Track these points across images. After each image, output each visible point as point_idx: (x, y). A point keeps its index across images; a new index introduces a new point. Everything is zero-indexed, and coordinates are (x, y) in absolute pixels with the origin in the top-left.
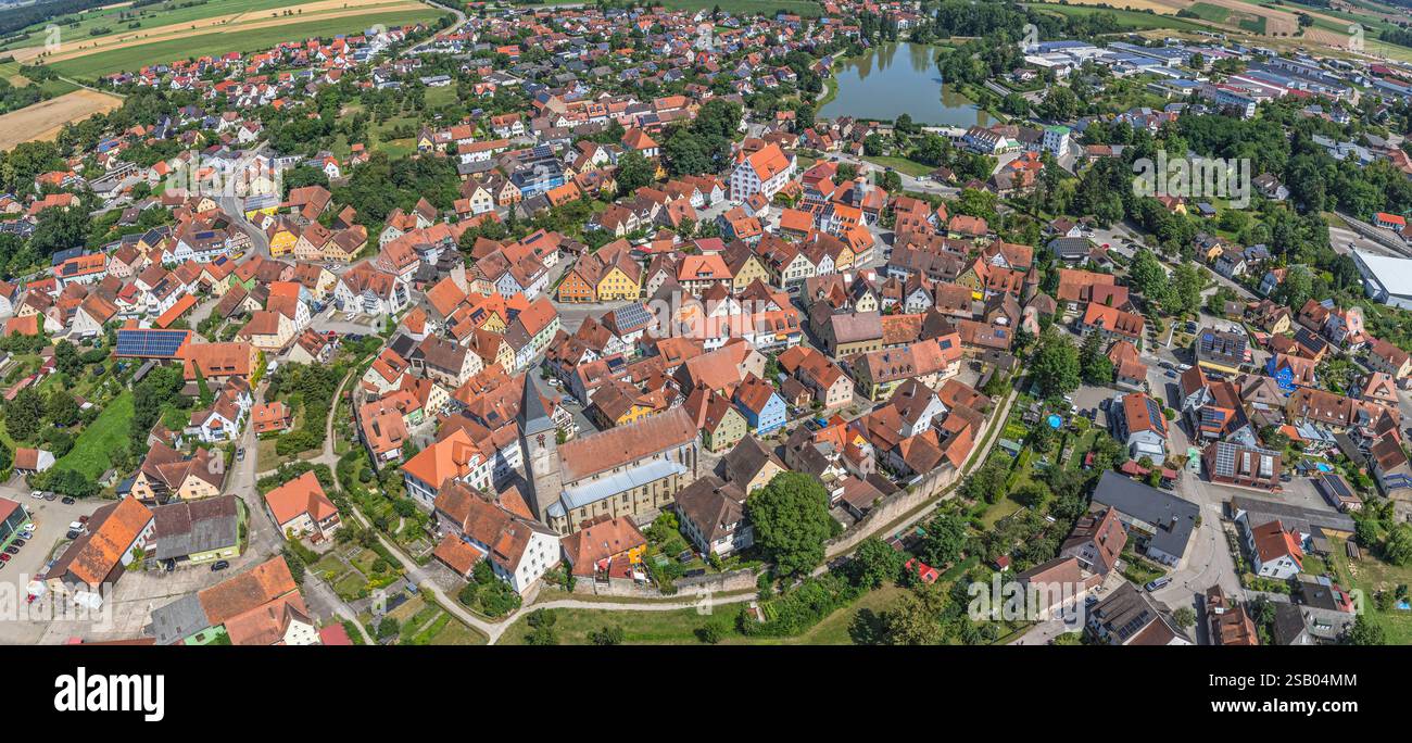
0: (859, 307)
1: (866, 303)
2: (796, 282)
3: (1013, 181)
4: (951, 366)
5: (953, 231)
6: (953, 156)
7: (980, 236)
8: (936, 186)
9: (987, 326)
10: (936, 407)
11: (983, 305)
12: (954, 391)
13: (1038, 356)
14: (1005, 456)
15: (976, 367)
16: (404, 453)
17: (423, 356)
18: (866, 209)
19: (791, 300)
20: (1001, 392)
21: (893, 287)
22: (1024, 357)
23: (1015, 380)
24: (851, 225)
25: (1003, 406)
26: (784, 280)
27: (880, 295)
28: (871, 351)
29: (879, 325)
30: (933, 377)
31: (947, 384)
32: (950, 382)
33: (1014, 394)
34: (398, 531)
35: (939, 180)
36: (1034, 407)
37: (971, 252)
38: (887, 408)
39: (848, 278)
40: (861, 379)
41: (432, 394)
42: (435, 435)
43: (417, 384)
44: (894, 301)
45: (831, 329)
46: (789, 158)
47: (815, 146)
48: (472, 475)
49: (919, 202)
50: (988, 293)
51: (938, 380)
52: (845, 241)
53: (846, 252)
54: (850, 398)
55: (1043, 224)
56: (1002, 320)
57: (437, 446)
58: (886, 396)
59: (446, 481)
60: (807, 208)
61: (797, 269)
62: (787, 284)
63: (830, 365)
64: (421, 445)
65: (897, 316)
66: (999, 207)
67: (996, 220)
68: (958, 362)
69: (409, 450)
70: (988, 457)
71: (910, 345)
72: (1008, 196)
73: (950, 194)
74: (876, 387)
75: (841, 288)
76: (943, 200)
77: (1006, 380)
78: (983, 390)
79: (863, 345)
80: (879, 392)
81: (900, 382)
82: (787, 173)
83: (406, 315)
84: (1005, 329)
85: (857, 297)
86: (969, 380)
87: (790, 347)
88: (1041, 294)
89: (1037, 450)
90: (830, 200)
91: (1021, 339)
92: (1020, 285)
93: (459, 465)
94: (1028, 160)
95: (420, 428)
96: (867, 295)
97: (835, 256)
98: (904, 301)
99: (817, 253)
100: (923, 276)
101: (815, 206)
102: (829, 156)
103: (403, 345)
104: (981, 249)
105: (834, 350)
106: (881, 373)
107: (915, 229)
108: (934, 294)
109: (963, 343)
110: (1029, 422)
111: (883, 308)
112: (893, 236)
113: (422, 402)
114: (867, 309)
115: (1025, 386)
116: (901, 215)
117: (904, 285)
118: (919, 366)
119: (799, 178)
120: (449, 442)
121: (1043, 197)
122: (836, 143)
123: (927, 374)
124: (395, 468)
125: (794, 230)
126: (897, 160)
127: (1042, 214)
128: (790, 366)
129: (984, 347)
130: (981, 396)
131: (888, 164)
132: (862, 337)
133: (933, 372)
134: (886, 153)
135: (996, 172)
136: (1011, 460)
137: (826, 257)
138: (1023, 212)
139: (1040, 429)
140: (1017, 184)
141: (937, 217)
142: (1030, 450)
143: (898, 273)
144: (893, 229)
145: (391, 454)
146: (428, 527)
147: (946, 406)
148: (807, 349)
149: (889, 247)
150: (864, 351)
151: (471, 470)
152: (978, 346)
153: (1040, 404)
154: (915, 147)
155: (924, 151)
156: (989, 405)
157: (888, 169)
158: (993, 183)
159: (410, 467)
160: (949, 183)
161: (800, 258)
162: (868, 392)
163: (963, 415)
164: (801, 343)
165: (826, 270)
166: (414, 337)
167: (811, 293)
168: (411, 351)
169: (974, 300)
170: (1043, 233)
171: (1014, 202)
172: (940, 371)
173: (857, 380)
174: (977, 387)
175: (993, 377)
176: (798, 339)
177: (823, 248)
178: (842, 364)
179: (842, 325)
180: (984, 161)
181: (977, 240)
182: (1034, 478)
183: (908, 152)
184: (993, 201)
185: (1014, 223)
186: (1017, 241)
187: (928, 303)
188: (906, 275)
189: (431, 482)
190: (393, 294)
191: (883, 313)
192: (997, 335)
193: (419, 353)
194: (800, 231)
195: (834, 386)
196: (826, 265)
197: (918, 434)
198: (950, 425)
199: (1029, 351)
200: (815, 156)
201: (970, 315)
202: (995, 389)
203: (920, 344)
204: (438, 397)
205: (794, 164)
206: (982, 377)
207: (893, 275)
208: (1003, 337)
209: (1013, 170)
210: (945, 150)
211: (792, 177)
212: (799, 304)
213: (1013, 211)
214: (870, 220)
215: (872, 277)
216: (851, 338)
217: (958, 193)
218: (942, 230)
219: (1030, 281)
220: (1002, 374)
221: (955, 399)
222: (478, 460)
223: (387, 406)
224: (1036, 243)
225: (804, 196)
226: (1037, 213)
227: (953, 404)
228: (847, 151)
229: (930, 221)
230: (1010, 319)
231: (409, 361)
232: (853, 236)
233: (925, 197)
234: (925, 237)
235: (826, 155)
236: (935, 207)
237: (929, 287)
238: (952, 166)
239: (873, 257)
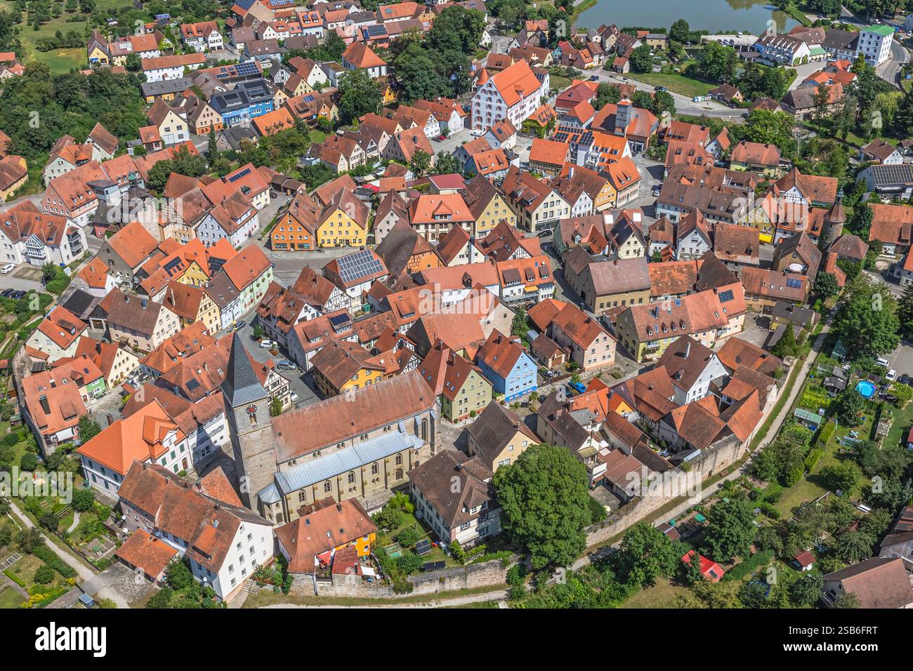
0: (622, 253)
1: (631, 249)
2: (548, 225)
3: (814, 97)
4: (733, 321)
5: (736, 162)
6: (739, 70)
7: (770, 167)
8: (717, 107)
9: (778, 274)
10: (715, 370)
11: (773, 249)
12: (737, 352)
13: (843, 310)
14: (802, 429)
15: (764, 323)
16: (81, 433)
17: (104, 314)
18: (631, 137)
19: (542, 246)
20: (795, 353)
21: (662, 229)
22: (825, 311)
23: (813, 339)
24: (613, 157)
25: (798, 369)
26: (534, 222)
27: (647, 238)
28: (636, 304)
29: (645, 274)
30: (711, 335)
31: (728, 343)
32: (732, 341)
33: (812, 355)
34: (70, 530)
35: (721, 100)
36: (838, 371)
37: (759, 186)
38: (656, 370)
39: (609, 220)
40: (625, 337)
41: (117, 360)
42: (121, 410)
43: (98, 349)
44: (664, 246)
45: (589, 279)
46: (540, 78)
47: (572, 62)
48: (168, 456)
49: (695, 128)
50: (779, 235)
51: (717, 337)
52: (606, 175)
53: (607, 189)
54: (612, 359)
55: (852, 150)
56: (797, 267)
57: (124, 423)
58: (655, 357)
59: (135, 465)
60: (560, 137)
61: (549, 209)
62: (538, 227)
63: (588, 321)
64: (103, 422)
65: (667, 264)
66: (796, 130)
67: (791, 147)
68: (742, 318)
69: (88, 429)
70: (781, 430)
71: (683, 297)
72: (807, 116)
73: (735, 117)
74: (642, 346)
75: (601, 231)
76: (726, 124)
77: (801, 338)
78: (773, 350)
79: (627, 297)
80: (646, 352)
81: (671, 341)
82: (538, 96)
83: (82, 266)
84: (801, 277)
85: (620, 241)
86: (756, 338)
87: (541, 300)
88: (848, 235)
89: (844, 423)
90: (589, 127)
91: (821, 289)
92: (820, 225)
93: (151, 445)
94: (835, 71)
95: (102, 401)
96: (632, 239)
97: (594, 193)
98: (675, 246)
99: (573, 190)
100: (699, 216)
101: (571, 134)
102: (588, 74)
103: (79, 302)
104: (771, 182)
105: (593, 303)
106: (648, 329)
107: (690, 159)
108: (712, 237)
109: (748, 294)
110: (833, 389)
111: (651, 253)
112: (663, 168)
113: (105, 370)
114: (632, 255)
115: (826, 346)
116: (673, 144)
117: (675, 227)
118: (694, 321)
119: (552, 102)
120: (139, 416)
121: (853, 116)
122: (596, 58)
123: (703, 330)
124: (69, 451)
125: (545, 164)
126: (670, 78)
127: (851, 138)
128: (542, 322)
129: (774, 299)
130: (771, 358)
131: (658, 82)
132: (626, 288)
133: (710, 328)
134: (656, 69)
135: (793, 87)
136: (810, 434)
137: (584, 195)
138: (826, 135)
139: (847, 398)
140: (820, 102)
141: (718, 145)
142: (834, 423)
143: (669, 213)
144: (663, 160)
145: (62, 435)
146: (110, 522)
147: (728, 368)
148: (562, 303)
149: (658, 182)
150: (628, 305)
151: (167, 450)
152: (766, 297)
153: (846, 367)
154: (692, 61)
155: (704, 65)
156: (781, 368)
157: (658, 88)
158: (788, 101)
159: (89, 449)
160: (733, 104)
161: (553, 196)
162: (633, 352)
163: (749, 379)
164: (554, 295)
165: (584, 210)
166: (93, 292)
167: (566, 237)
168: (89, 310)
169: (762, 243)
170: (851, 161)
171: (813, 124)
172: (719, 327)
173: (620, 338)
174: (765, 347)
175: (785, 335)
176: (551, 291)
177: (579, 185)
178: (602, 319)
179: (602, 274)
180: (777, 75)
181: (766, 171)
182: (841, 457)
183: (684, 66)
184: (788, 123)
185: (815, 149)
186: (818, 171)
187: (704, 247)
188: (678, 215)
189: (116, 467)
190: (65, 240)
191: (650, 260)
192: (790, 284)
193: (99, 312)
194: (552, 165)
195: (593, 345)
196: (584, 204)
197: (693, 402)
198: (733, 392)
199: (831, 303)
200: (571, 75)
201: (756, 261)
202: (787, 349)
203: (694, 295)
204: (125, 364)
205: (546, 86)
206: (771, 334)
207: (663, 215)
208: (797, 286)
209: (815, 83)
210: (729, 63)
211: (543, 101)
212: (552, 250)
213: (813, 135)
214: (636, 150)
215: (637, 217)
216: (613, 289)
217: (744, 116)
218: (723, 160)
219: (833, 219)
220: (797, 332)
221: (738, 360)
222: (174, 438)
223: (60, 378)
224: (842, 173)
225: (558, 123)
226: (844, 136)
227: (736, 366)
228: (610, 68)
229: (708, 150)
230: (806, 265)
231: (87, 321)
232: (615, 170)
233: (703, 122)
234: (702, 170)
235: (585, 73)
236: (715, 133)
237: (706, 228)
238: (737, 82)
239: (638, 194)
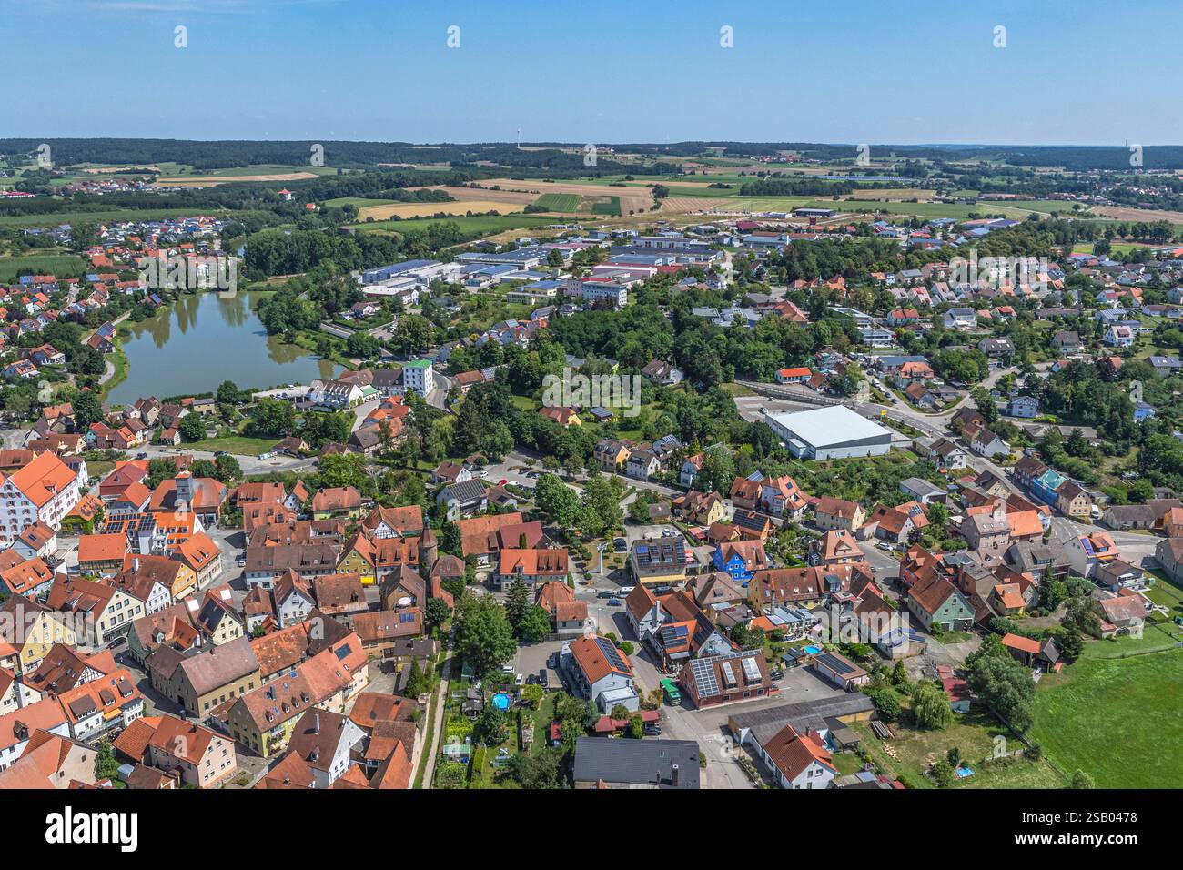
0: (217, 638)
1: (226, 631)
2: (119, 631)
3: (378, 434)
4: (357, 676)
5: (319, 511)
6: (299, 421)
7: (354, 508)
8: (286, 461)
9: (389, 613)
10: (351, 735)
11: (377, 590)
12: (370, 706)
13: (459, 630)
14: (454, 766)
15: (388, 668)
18: (199, 510)
19: (117, 658)
20: (427, 688)
21: (257, 599)
22: (443, 637)
23: (440, 668)
24: (182, 536)
25: (434, 704)
26: (100, 633)
27: (243, 614)
28: (247, 692)
29: (250, 655)
30: (338, 698)
31: (358, 701)
32: (362, 697)
33: (444, 685)
35: (287, 453)
36: (472, 693)
37: (348, 530)
38: (288, 759)
39: (194, 606)
40: (242, 734)
44: (263, 618)
45: (185, 680)
46: (76, 467)
47: (110, 443)
49: (267, 486)
50: (380, 573)
51: (345, 699)
52: (179, 558)
53: (184, 572)
54: (234, 764)
55: (426, 476)
56: (406, 601)
58: (283, 744)
60: (114, 528)
61: (115, 613)
62: (106, 638)
63: (195, 729)
65: (271, 636)
66: (369, 468)
67: (369, 484)
68: (365, 669)
71: (298, 667)
72: (376, 453)
73: (306, 467)
74: (265, 736)
75: (187, 621)
76: (298, 476)
77: (429, 670)
78: (405, 692)
79: (234, 687)
80: (271, 742)
81: (297, 719)
82: (75, 488)
84: (412, 610)
85: (212, 627)
86: (384, 686)
87: (128, 723)
88: (444, 556)
89: (492, 744)
90: (147, 509)
91: (434, 616)
92: (416, 553)
94: (390, 406)
96: (225, 620)
97: (168, 581)
98: (276, 614)
99: (143, 584)
100: (294, 575)
101: (125, 522)
102: (133, 453)
104: (359, 523)
105: (195, 707)
106: (268, 716)
107: (270, 519)
108: (313, 594)
109: (365, 643)
110: (471, 713)
111: (251, 630)
112: (243, 535)
114: (230, 638)
115: (454, 670)
116: (248, 507)
117: (271, 593)
118: (316, 689)
119: (94, 491)
121: (418, 445)
122: (139, 435)
123: (329, 696)
125: (99, 562)
126: (228, 441)
127: (421, 465)
128: (135, 751)
129: (392, 639)
130: (405, 701)
131: (216, 448)
132: (230, 677)
133: (336, 691)
134: (211, 435)
135: (356, 428)
136: (463, 767)
137: (157, 586)
138: (398, 467)
139: (487, 717)
140: (385, 437)
141: (296, 498)
142: (483, 747)
143: (260, 580)
144: (241, 527)
147: (365, 729)
148: (156, 718)
149: (241, 551)
150: (238, 695)
152: (384, 640)
153: (478, 686)
154: (248, 420)
155: (262, 422)
156: (418, 709)
157: (218, 454)
158: (355, 442)
160: (301, 454)
161: (118, 596)
162: (256, 747)
163: (389, 733)
164: (144, 712)
165: (161, 603)
167: (145, 640)
169: (365, 586)
170: (427, 486)
171: (384, 459)
172: (344, 687)
173: (237, 736)
174: (396, 692)
175: (412, 673)
176: (139, 708)
177: (148, 576)
178: (210, 722)
179: (199, 670)
180: (338, 419)
181: (351, 514)
182: (498, 778)
183: (241, 427)
184: (360, 463)
185: (391, 482)
186: (400, 502)
187: (307, 607)
188: (271, 580)
191: (251, 637)
192: (403, 620)
194: (110, 562)
195: (206, 755)
196: (159, 596)
197: (337, 779)
198: (377, 752)
199: (447, 627)
200: (112, 457)
201: (364, 606)
202: (418, 686)
203: (310, 661)
205: (83, 475)
206: (399, 677)
207: (254, 584)
208: (411, 620)
209: (375, 421)
210: (287, 415)
211: (85, 491)
212: (129, 659)
213: (386, 469)
214: (208, 522)
215: (226, 595)
216: (216, 683)
217: (315, 464)
218: (305, 512)
219: (426, 545)
220: (423, 666)
221: (373, 716)
224: (422, 499)
225: (106, 513)
226: (415, 465)
227: (372, 723)
228: (157, 442)
229: (287, 505)
230: (414, 596)
232: (188, 550)
233: (274, 478)
234: (285, 527)
235: (129, 452)
236: (290, 487)
237: (306, 587)
238: (300, 433)
239: (222, 569)
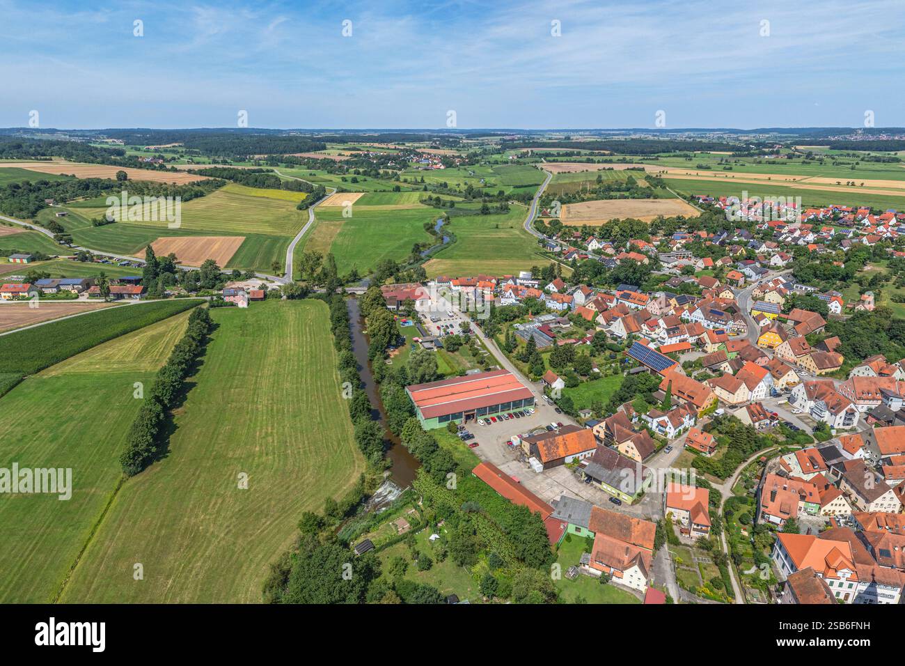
16: (785, 526)
17: (844, 469)
34: (746, 572)
41: (835, 501)
42: (820, 531)
43: (827, 487)
48: (837, 582)
57: (817, 540)
59: (809, 569)
64: (803, 530)
69: (791, 526)
83: (845, 434)
93: (828, 566)
95: (810, 518)
103: (830, 453)
113: (823, 502)
120: (830, 544)
124: (772, 530)
145: (773, 519)
146: (772, 588)
151: (838, 578)
159: (785, 538)
166: (844, 453)
168: (835, 461)
189: (796, 561)
190: (843, 414)
193: (841, 466)
204: (840, 507)
222: (849, 575)
223: (791, 487)
231: (829, 467)
